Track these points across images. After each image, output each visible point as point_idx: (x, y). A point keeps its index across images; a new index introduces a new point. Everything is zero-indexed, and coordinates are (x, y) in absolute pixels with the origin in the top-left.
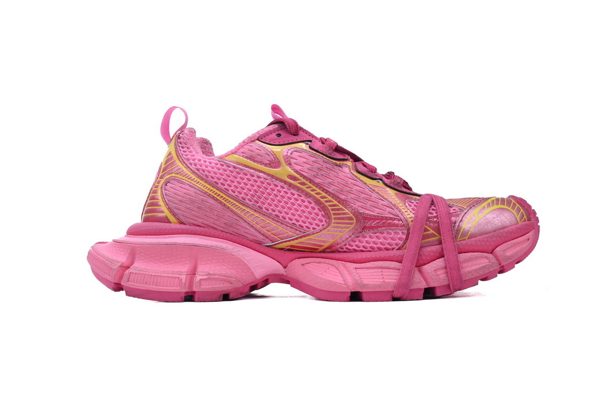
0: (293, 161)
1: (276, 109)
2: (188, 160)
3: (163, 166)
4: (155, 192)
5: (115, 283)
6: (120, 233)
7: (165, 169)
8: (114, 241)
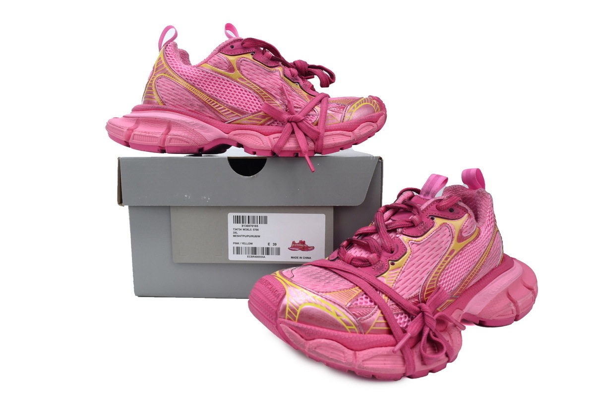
0: (242, 67)
1: (229, 27)
2: (172, 64)
3: (155, 67)
4: (151, 84)
5: (125, 141)
6: (128, 112)
7: (157, 69)
8: (124, 117)
